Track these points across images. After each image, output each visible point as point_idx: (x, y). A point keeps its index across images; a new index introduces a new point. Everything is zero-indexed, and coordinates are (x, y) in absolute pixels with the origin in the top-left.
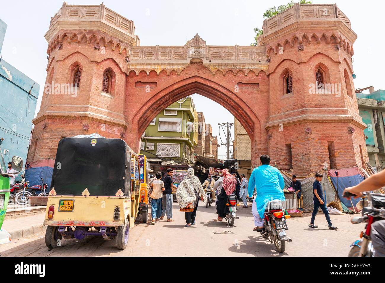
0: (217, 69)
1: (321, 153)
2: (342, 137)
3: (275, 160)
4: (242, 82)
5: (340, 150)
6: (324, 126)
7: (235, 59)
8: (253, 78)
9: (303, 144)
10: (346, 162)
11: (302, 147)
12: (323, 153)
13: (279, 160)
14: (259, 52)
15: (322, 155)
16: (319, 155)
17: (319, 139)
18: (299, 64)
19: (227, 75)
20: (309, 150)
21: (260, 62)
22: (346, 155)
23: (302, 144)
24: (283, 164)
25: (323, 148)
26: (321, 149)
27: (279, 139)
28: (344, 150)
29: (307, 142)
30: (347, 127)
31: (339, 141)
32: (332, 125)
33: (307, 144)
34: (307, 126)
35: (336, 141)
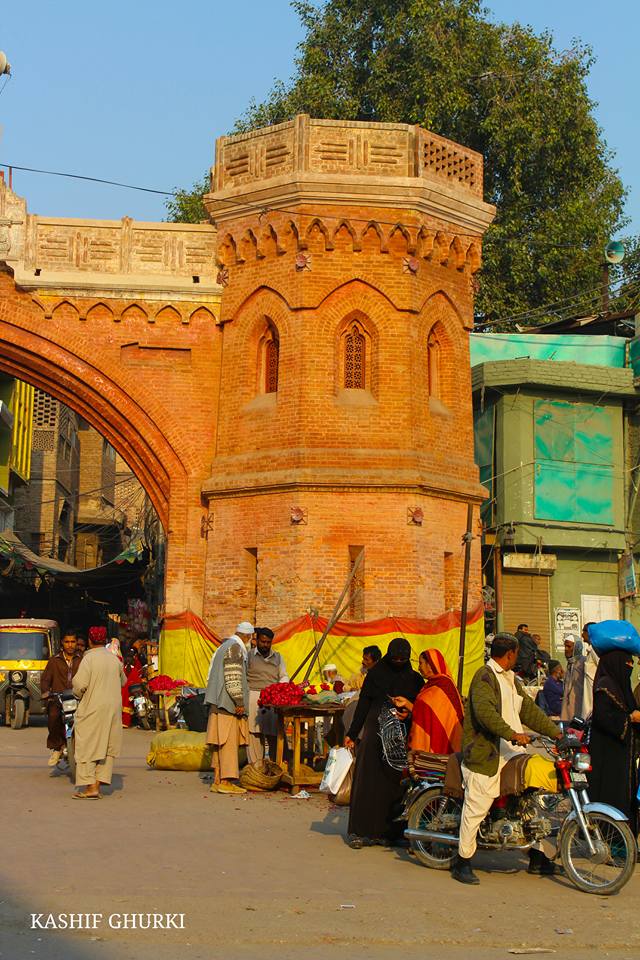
0: (60, 300)
1: (326, 577)
2: (389, 535)
3: (216, 593)
4: (137, 344)
5: (379, 570)
6: (343, 503)
7: (118, 266)
8: (171, 332)
9: (285, 553)
10: (389, 604)
11: (282, 560)
12: (334, 578)
13: (226, 593)
14: (197, 245)
15: (328, 585)
16: (320, 584)
17: (326, 540)
18: (296, 310)
19: (91, 319)
20: (295, 569)
21: (196, 280)
22: (393, 583)
23: (281, 553)
24: (236, 606)
25: (335, 565)
26: (327, 566)
27: (230, 532)
28: (390, 570)
29: (292, 548)
30: (406, 506)
31: (378, 545)
32: (366, 501)
33: (293, 552)
34: (298, 502)
35: (370, 544)
